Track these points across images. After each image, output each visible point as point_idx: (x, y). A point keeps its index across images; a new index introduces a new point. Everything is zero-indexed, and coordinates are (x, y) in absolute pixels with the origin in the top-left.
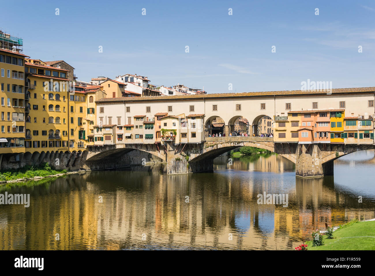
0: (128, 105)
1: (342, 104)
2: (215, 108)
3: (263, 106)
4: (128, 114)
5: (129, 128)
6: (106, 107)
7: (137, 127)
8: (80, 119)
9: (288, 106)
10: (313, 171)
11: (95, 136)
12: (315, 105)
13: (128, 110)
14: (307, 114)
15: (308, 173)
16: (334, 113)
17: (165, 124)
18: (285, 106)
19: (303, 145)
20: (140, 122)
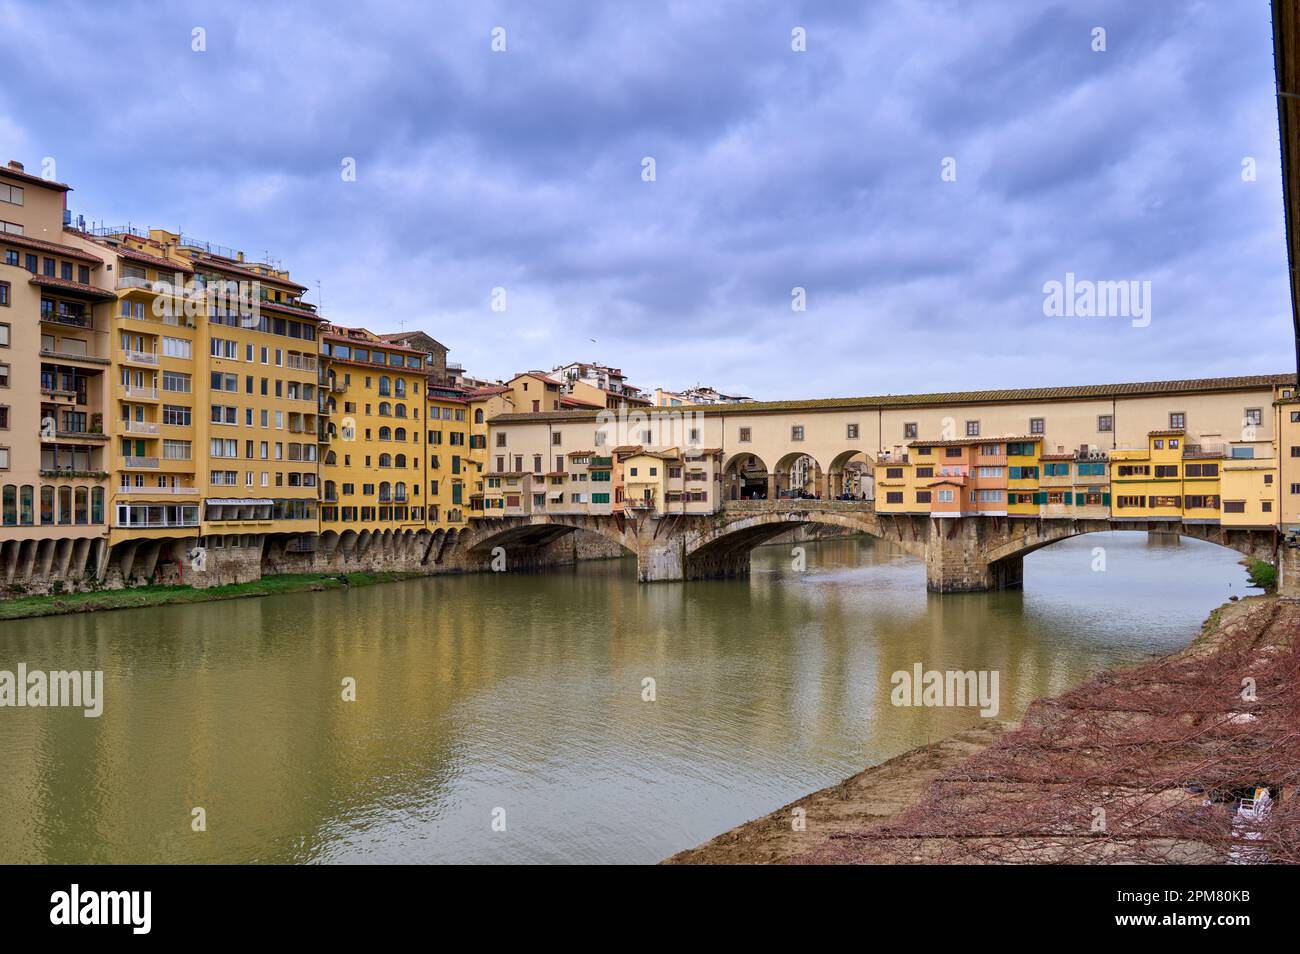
0: (556, 428)
1: (1037, 424)
2: (745, 434)
3: (854, 431)
4: (558, 450)
5: (557, 479)
6: (511, 433)
7: (574, 477)
8: (456, 460)
9: (910, 430)
10: (965, 581)
11: (486, 497)
12: (971, 426)
13: (557, 439)
14: (953, 450)
15: (952, 584)
16: (1015, 447)
17: (634, 472)
18: (902, 431)
19: (941, 521)
20: (582, 468)
